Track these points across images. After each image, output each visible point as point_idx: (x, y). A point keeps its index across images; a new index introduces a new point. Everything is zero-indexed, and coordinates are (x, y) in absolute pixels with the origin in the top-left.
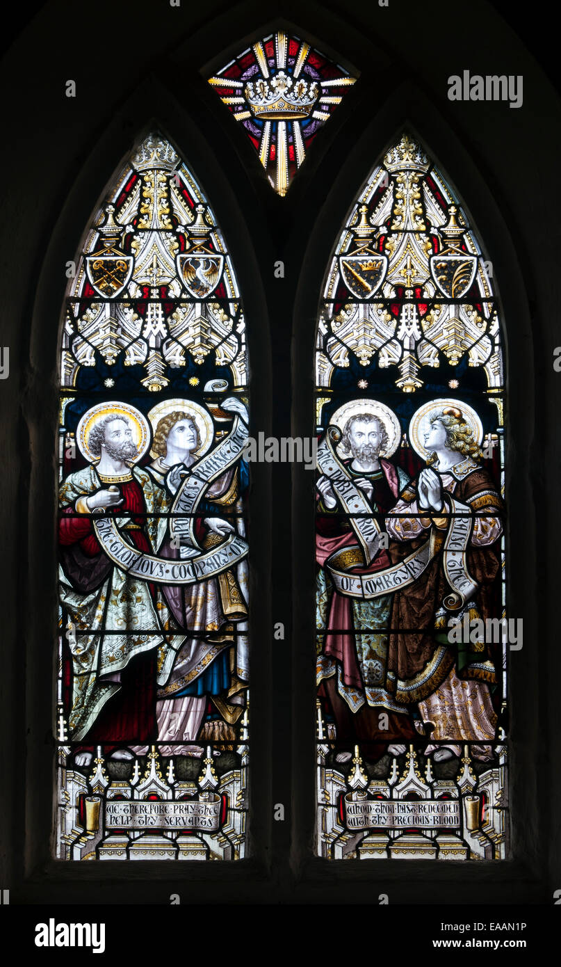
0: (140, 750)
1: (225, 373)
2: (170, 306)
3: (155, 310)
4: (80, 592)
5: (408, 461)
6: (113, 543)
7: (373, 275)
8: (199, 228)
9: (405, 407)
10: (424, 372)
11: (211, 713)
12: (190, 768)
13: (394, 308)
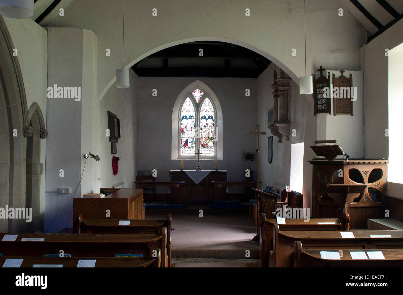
0: (187, 147)
1: (193, 117)
2: (189, 111)
3: (188, 112)
4: (182, 134)
5: (207, 124)
6: (185, 130)
7: (204, 109)
8: (191, 105)
9: (207, 119)
10: (208, 117)
11: (192, 144)
12: (190, 148)
13: (206, 111)
